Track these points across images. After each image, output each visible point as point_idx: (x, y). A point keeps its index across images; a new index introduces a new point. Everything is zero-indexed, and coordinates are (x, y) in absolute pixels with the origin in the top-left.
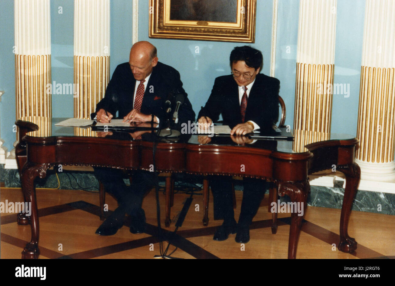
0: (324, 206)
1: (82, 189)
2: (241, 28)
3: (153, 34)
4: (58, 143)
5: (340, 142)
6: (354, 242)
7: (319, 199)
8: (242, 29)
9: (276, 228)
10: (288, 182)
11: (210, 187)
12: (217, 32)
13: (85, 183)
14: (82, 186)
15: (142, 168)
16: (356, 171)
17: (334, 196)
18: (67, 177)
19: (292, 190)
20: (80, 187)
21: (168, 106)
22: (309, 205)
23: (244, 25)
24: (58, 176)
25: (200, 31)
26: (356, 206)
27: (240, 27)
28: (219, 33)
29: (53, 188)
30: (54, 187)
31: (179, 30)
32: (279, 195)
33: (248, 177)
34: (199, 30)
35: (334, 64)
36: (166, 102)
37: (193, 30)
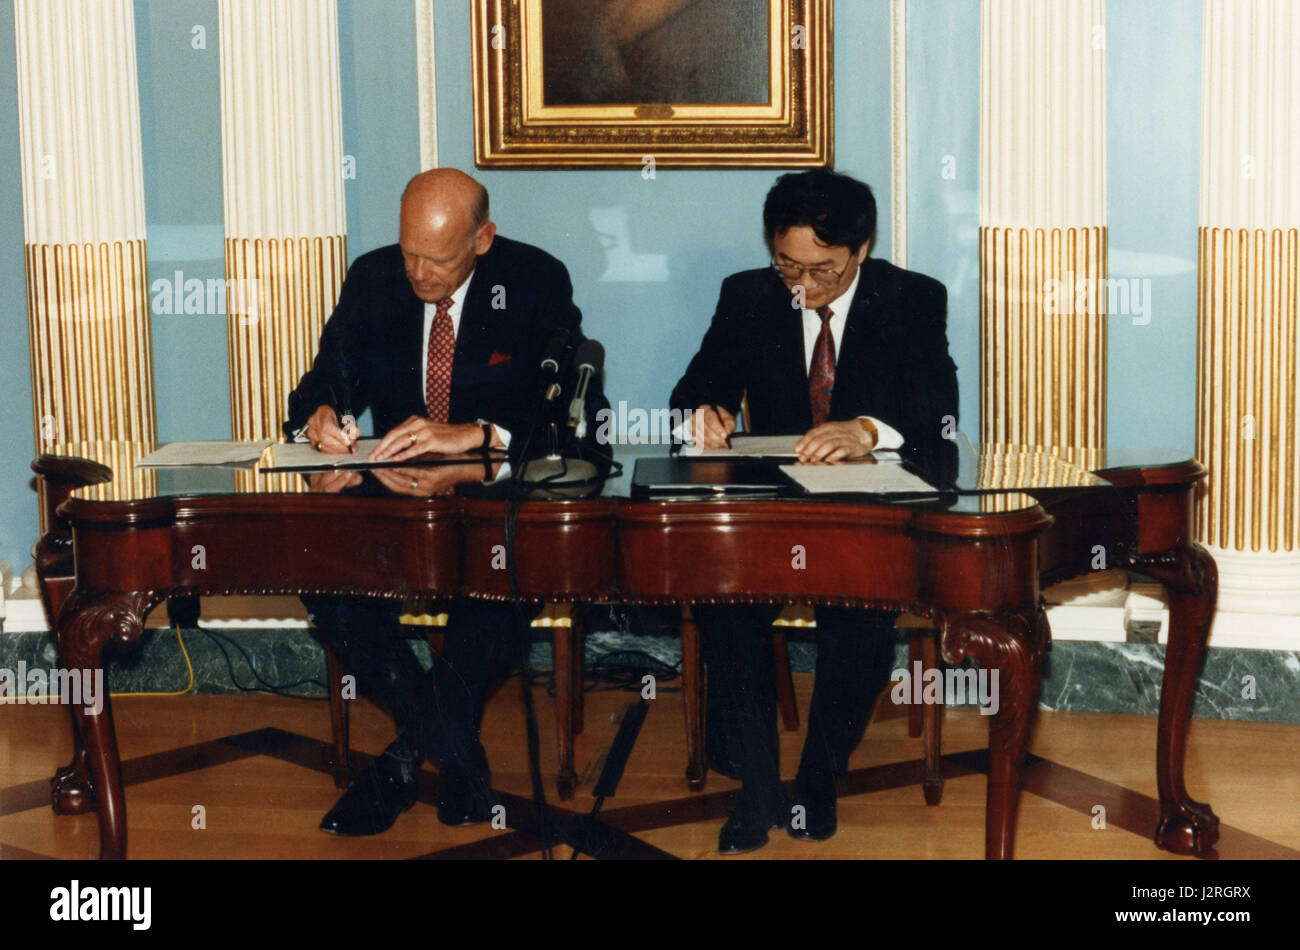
0: (1099, 708)
1: (269, 688)
2: (786, 121)
3: (488, 154)
4: (181, 519)
5: (1144, 474)
6: (1207, 818)
7: (1078, 687)
8: (788, 125)
9: (940, 785)
10: (974, 612)
11: (705, 666)
12: (705, 137)
13: (279, 666)
14: (268, 681)
15: (472, 591)
16: (1202, 573)
17: (1131, 674)
18: (219, 649)
19: (989, 641)
20: (264, 684)
21: (549, 377)
22: (1045, 707)
23: (795, 110)
24: (187, 648)
25: (649, 138)
26: (1206, 702)
27: (782, 117)
28: (712, 142)
29: (171, 691)
30: (175, 686)
31: (576, 139)
32: (946, 659)
33: (836, 604)
34: (643, 134)
35: (1105, 224)
36: (542, 365)
37: (623, 136)
